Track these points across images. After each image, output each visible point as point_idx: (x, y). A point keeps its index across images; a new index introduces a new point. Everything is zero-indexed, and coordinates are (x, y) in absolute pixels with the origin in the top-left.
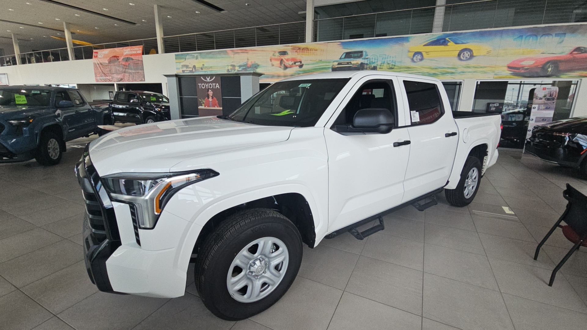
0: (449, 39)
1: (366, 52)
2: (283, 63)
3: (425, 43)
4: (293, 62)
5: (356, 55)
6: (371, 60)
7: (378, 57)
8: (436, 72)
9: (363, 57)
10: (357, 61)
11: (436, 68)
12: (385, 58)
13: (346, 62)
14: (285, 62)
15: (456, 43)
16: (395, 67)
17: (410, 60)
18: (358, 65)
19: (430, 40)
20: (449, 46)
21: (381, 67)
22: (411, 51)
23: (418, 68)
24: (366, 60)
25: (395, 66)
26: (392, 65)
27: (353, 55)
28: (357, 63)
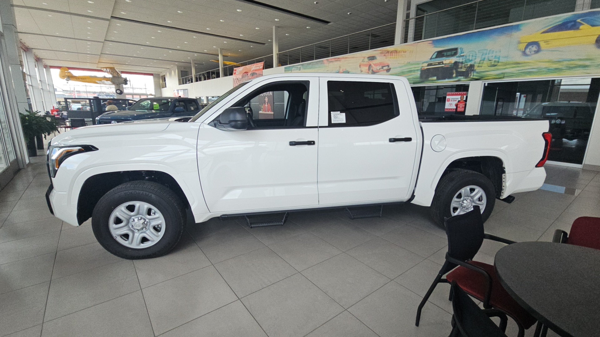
0: (581, 20)
1: (461, 49)
2: (371, 69)
3: (543, 31)
4: (380, 67)
5: (449, 53)
6: (468, 58)
7: (477, 53)
8: (560, 67)
9: (457, 55)
10: (450, 60)
11: (559, 62)
12: (486, 54)
13: (437, 63)
14: (373, 68)
15: (593, 26)
16: (499, 64)
17: (520, 53)
18: (452, 65)
19: (551, 25)
20: (581, 31)
21: (480, 65)
22: (522, 42)
23: (531, 63)
24: (461, 58)
25: (498, 62)
26: (495, 61)
27: (445, 54)
28: (450, 62)
